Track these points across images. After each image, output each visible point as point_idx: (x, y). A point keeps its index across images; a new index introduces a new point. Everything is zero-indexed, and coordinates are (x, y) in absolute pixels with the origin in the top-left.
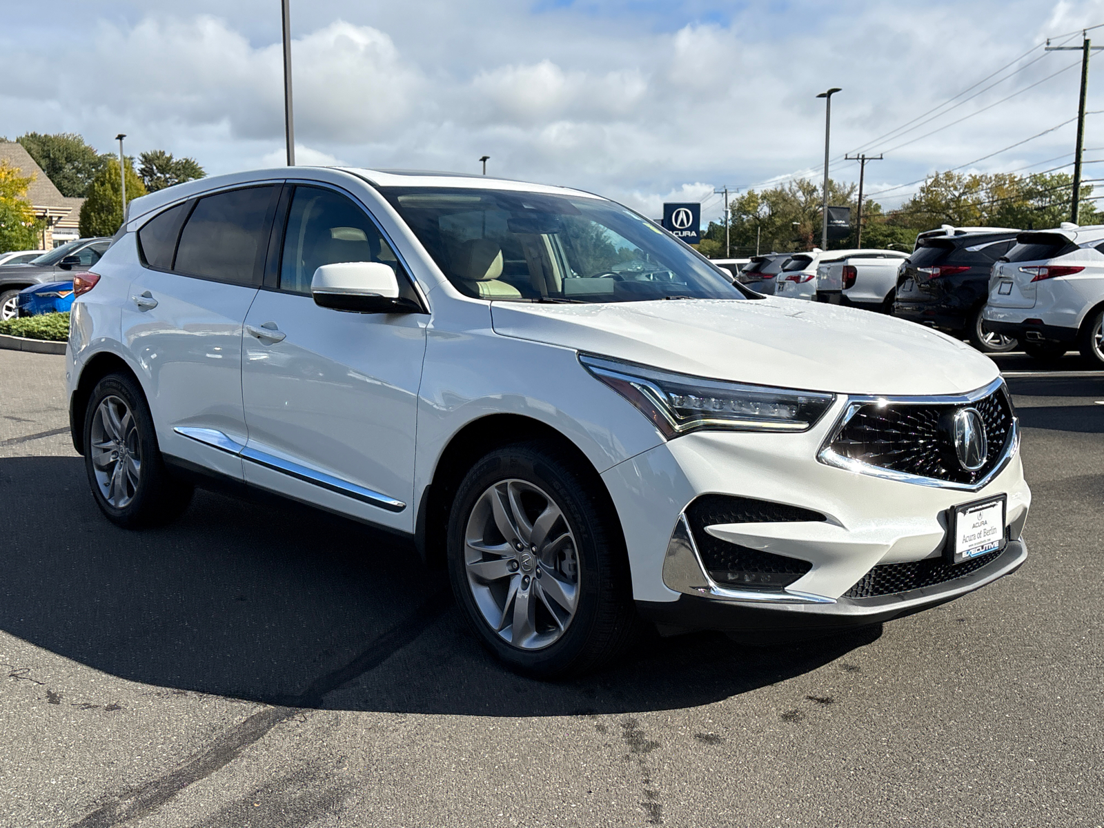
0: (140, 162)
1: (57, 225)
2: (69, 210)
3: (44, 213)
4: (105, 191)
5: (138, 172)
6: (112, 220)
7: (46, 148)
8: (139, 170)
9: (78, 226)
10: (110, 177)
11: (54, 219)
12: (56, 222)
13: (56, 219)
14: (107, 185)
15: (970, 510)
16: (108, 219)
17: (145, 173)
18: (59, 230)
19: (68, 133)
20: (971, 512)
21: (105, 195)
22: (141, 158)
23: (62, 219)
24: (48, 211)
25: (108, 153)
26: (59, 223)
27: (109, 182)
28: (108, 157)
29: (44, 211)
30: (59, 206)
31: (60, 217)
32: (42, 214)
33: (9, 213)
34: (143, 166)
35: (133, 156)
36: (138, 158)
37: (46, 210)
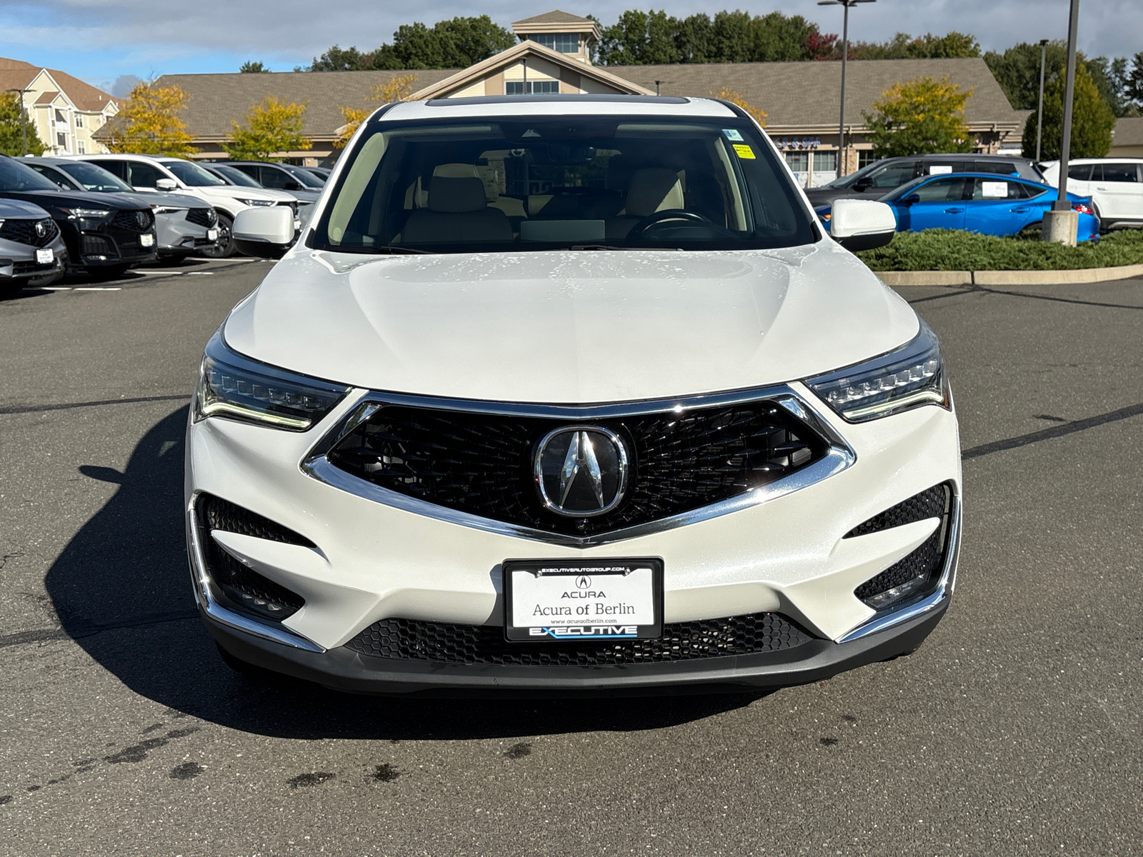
0: (1133, 64)
1: (1004, 140)
2: (1017, 124)
3: (991, 128)
4: (1053, 101)
5: (1130, 75)
6: (1057, 133)
7: (1033, 59)
8: (1130, 73)
9: (1021, 140)
10: (1061, 86)
11: (1001, 134)
12: (1004, 137)
13: (1004, 134)
14: (1056, 94)
15: (544, 570)
16: (1052, 132)
17: (1137, 76)
18: (1005, 146)
19: (1058, 40)
20: (544, 574)
21: (1053, 105)
22: (1135, 59)
23: (1010, 134)
24: (996, 126)
25: (1098, 57)
26: (1007, 137)
27: (1059, 91)
28: (1098, 62)
29: (991, 126)
30: (1008, 120)
31: (1007, 132)
32: (989, 130)
33: (942, 131)
34: (1135, 69)
35: (1126, 58)
36: (1132, 60)
37: (993, 125)
